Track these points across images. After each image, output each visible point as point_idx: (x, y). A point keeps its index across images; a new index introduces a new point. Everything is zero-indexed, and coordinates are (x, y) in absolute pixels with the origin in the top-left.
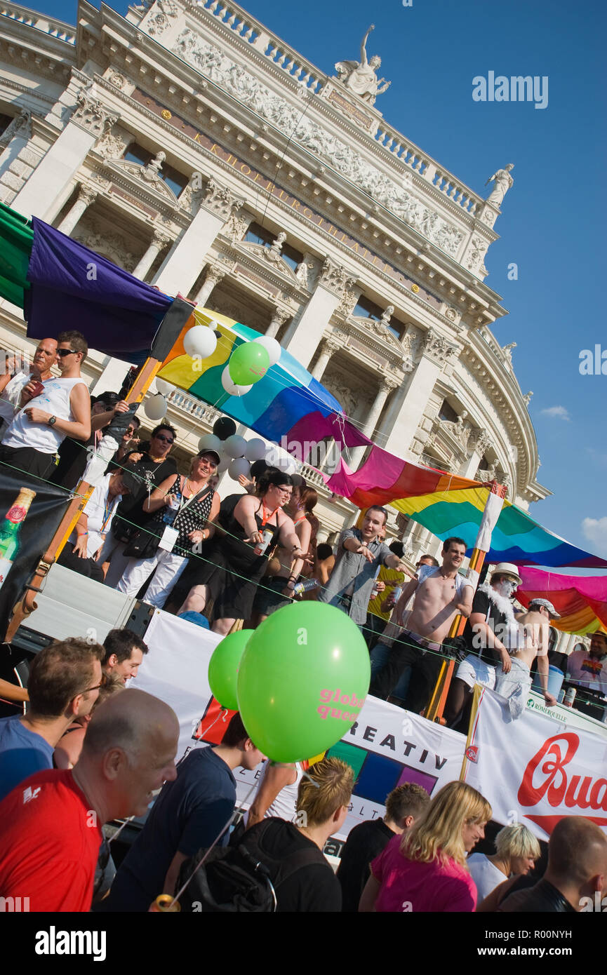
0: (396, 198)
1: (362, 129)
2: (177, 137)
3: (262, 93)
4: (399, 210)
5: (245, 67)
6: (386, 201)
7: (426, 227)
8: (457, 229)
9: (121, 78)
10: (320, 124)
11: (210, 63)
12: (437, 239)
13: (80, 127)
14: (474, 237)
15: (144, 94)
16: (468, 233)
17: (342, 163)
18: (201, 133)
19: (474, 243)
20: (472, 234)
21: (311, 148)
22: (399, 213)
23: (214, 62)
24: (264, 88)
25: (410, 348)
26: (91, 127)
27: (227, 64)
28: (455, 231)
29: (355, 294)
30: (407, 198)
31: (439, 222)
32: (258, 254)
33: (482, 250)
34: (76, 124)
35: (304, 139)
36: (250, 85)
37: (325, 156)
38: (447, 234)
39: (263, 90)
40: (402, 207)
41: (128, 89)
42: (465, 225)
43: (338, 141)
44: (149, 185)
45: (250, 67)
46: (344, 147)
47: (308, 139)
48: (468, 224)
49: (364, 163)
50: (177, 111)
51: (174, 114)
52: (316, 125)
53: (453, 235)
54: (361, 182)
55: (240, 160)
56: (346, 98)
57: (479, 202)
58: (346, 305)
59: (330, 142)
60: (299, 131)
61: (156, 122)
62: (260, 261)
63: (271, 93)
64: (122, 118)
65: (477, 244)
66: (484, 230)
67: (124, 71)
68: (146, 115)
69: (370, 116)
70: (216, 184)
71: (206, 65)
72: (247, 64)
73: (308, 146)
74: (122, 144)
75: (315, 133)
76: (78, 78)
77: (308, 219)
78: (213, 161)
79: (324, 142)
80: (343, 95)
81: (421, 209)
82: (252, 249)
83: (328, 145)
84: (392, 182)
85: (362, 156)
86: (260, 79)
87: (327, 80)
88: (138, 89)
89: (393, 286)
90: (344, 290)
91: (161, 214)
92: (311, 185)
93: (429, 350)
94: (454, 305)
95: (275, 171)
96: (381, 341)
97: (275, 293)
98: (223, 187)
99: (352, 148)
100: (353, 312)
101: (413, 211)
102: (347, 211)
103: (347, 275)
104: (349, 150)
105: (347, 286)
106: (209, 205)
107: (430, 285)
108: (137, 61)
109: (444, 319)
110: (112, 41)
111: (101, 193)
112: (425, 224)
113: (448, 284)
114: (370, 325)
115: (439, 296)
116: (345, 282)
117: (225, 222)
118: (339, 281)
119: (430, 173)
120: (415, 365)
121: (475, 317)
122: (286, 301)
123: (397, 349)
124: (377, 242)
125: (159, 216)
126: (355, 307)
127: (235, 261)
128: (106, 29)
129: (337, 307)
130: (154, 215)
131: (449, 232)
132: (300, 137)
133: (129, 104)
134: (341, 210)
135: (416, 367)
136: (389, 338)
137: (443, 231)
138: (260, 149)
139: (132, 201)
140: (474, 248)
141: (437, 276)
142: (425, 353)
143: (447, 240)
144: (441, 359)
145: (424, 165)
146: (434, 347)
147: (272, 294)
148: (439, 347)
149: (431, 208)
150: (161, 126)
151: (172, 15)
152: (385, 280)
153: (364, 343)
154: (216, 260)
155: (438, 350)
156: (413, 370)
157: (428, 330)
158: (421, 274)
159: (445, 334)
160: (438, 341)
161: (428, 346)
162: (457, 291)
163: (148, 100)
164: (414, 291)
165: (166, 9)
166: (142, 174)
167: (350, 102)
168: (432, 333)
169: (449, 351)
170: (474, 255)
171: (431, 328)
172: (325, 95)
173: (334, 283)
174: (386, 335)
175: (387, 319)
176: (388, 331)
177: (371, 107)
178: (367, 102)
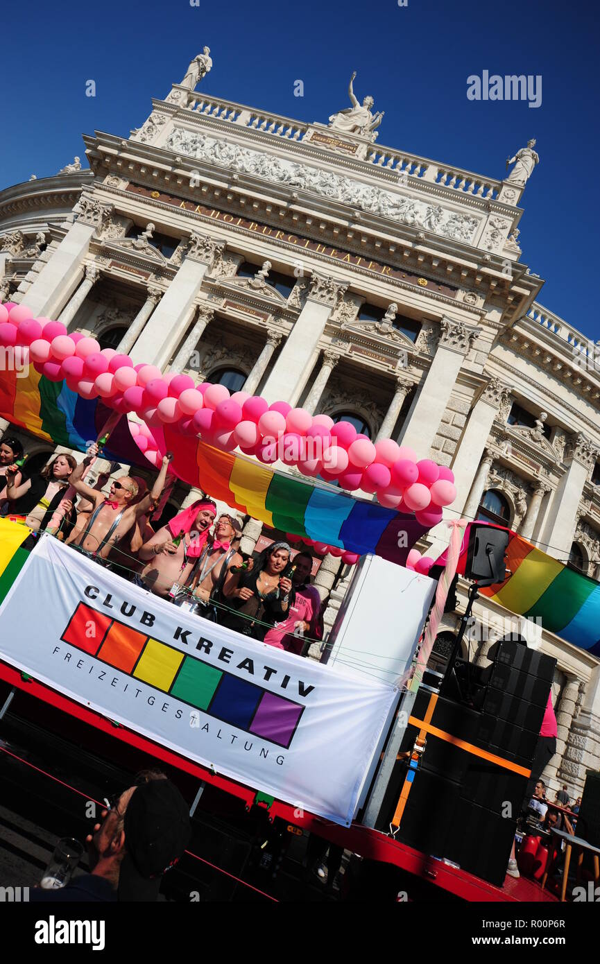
0: (392, 205)
1: (348, 156)
2: (163, 208)
3: (244, 155)
4: (396, 214)
5: (225, 140)
6: (379, 210)
7: (430, 224)
8: (469, 215)
9: (117, 180)
10: (301, 163)
11: (195, 146)
12: (445, 231)
13: (83, 224)
14: (492, 218)
15: (136, 185)
16: (485, 217)
17: (327, 189)
18: (185, 200)
19: (491, 224)
20: (488, 216)
21: (294, 185)
22: (396, 217)
23: (198, 145)
24: (246, 150)
25: (426, 343)
26: (91, 221)
27: (209, 143)
28: (467, 219)
29: (355, 303)
30: (403, 201)
31: (446, 215)
32: (242, 286)
33: (503, 228)
34: (80, 222)
35: (286, 179)
36: (232, 153)
37: (310, 188)
38: (459, 225)
39: (244, 152)
40: (400, 211)
41: (123, 185)
42: (479, 210)
43: (324, 173)
44: (140, 252)
45: (229, 138)
46: (328, 175)
47: (289, 178)
48: (482, 208)
49: (353, 183)
50: (164, 190)
51: (161, 192)
52: (297, 164)
53: (465, 223)
54: (350, 200)
55: (223, 212)
56: (329, 135)
57: (495, 185)
58: (345, 314)
59: (315, 175)
60: (281, 175)
61: (145, 203)
62: (245, 291)
63: (253, 153)
64: (116, 207)
65: (496, 224)
66: (504, 210)
67: (120, 174)
68: (136, 200)
69: (355, 143)
70: (197, 236)
71: (191, 149)
72: (226, 137)
73: (290, 184)
74: (121, 228)
75: (298, 172)
76: (87, 191)
77: (294, 245)
78: (196, 219)
79: (308, 177)
80: (325, 134)
81: (422, 209)
82: (237, 282)
83: (312, 178)
84: (383, 192)
85: (350, 178)
86: (241, 145)
87: (308, 127)
88: (131, 183)
89: (393, 284)
90: (336, 299)
91: (154, 274)
92: (291, 213)
93: (445, 340)
94: (473, 289)
95: (254, 211)
96: (386, 340)
97: (266, 318)
98: (204, 237)
99: (337, 174)
100: (356, 320)
101: (412, 211)
102: (331, 226)
103: (337, 284)
104: (335, 176)
105: (339, 295)
106: (192, 255)
107: (439, 275)
108: (127, 162)
109: (460, 304)
110: (106, 155)
111: (103, 270)
112: (428, 220)
113: (458, 268)
114: (371, 327)
115: (453, 284)
116: (336, 291)
117: (209, 266)
118: (329, 292)
119: (431, 173)
120: (432, 358)
121: (504, 296)
122: (278, 323)
123: (406, 345)
124: (369, 247)
125: (152, 276)
126: (358, 316)
127: (224, 298)
128: (100, 148)
129: (334, 318)
130: (147, 276)
131: (459, 222)
132: (282, 179)
133: (122, 195)
134: (322, 227)
135: (432, 360)
136: (395, 336)
137: (451, 222)
138: (238, 196)
139: (129, 269)
140: (492, 228)
141: (444, 263)
142: (441, 343)
143: (458, 229)
144: (463, 346)
145: (424, 168)
146: (452, 335)
147: (262, 319)
148: (458, 334)
149: (434, 204)
150: (149, 204)
151: (160, 124)
152: (383, 281)
153: (367, 346)
154: (206, 300)
155: (458, 337)
156: (430, 364)
157: (441, 319)
158: (425, 266)
159: (464, 320)
160: (456, 327)
161: (444, 336)
162: (472, 273)
163: (139, 189)
164: (419, 285)
165: (155, 121)
166: (133, 245)
167: (332, 136)
168: (445, 321)
169: (471, 337)
170: (493, 235)
171: (444, 316)
172: (306, 138)
173: (324, 294)
174: (390, 333)
175: (390, 317)
176: (392, 329)
177: (359, 136)
178: (355, 134)
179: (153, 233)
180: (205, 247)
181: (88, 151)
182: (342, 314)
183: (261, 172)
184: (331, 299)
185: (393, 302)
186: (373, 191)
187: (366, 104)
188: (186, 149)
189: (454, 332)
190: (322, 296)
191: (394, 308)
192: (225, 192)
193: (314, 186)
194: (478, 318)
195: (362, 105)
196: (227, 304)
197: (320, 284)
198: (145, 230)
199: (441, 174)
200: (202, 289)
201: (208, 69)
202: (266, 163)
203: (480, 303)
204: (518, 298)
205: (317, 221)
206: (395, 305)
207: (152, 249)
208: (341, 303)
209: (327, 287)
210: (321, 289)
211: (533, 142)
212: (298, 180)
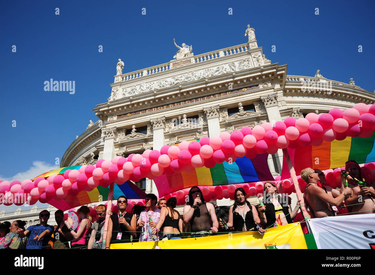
0: (215, 71)
1: (189, 64)
2: (135, 118)
3: (152, 84)
4: (219, 73)
5: (143, 83)
6: (212, 75)
7: (233, 70)
8: (244, 59)
9: (112, 117)
10: (174, 76)
11: (133, 91)
12: (240, 69)
13: (108, 139)
14: (253, 56)
15: (120, 115)
16: (250, 57)
17: (189, 79)
18: (141, 111)
19: (254, 57)
20: (251, 56)
21: (177, 84)
22: (220, 74)
23: (134, 90)
24: (153, 82)
25: (260, 110)
26: (111, 137)
27: (138, 87)
28: (244, 61)
29: (225, 111)
30: (218, 68)
31: (236, 64)
32: (180, 129)
33: (259, 56)
34: (107, 140)
35: (172, 84)
36: (148, 86)
37: (183, 82)
38: (243, 64)
40: (219, 72)
41: (115, 118)
42: (246, 56)
43: (185, 74)
44: (135, 138)
46: (187, 74)
47: (174, 83)
48: (247, 55)
49: (197, 72)
50: (131, 111)
51: (130, 113)
52: (173, 77)
53: (245, 63)
54: (200, 78)
55: (157, 107)
56: (178, 62)
57: (246, 45)
58: (224, 117)
59: (182, 77)
60: (170, 83)
61: (127, 120)
62: (183, 129)
63: (155, 82)
64: (117, 127)
65: (256, 57)
66: (255, 50)
67: (112, 115)
68: (123, 120)
69: (189, 59)
70: (153, 120)
71: (133, 93)
73: (175, 85)
74: (123, 133)
75: (175, 79)
76: (103, 127)
77: (190, 103)
78: (149, 115)
79: (180, 79)
80: (177, 62)
81: (227, 66)
82: (177, 128)
83: (181, 78)
84: (209, 69)
85: (195, 71)
86: (149, 82)
87: (169, 63)
88: (118, 116)
89: (235, 96)
90: (217, 113)
91: (144, 143)
92: (182, 94)
93: (267, 104)
94: (264, 82)
95: (168, 100)
96: (245, 117)
97: (196, 135)
98: (156, 119)
99: (189, 72)
100: (229, 117)
101: (224, 69)
102: (199, 90)
103: (215, 108)
104: (189, 73)
105: (218, 111)
106: (155, 128)
107: (248, 84)
108: (113, 110)
109: (263, 89)
110: (103, 111)
111: (124, 152)
112: (232, 69)
113: (254, 78)
114: (237, 116)
115: (255, 84)
116: (216, 111)
117: (164, 128)
118: (213, 112)
119: (222, 54)
120: (266, 113)
121: (277, 78)
122: (201, 134)
123: (254, 114)
124: (217, 89)
125: (144, 144)
126: (229, 115)
127: (176, 137)
128: (101, 110)
129: (221, 121)
130: (142, 145)
131: (242, 63)
132: (171, 85)
133: (117, 122)
134: (197, 92)
135: (267, 114)
136: (248, 114)
137: (240, 65)
138: (159, 99)
139: (134, 146)
140: (255, 59)
141: (248, 79)
142: (266, 106)
143: (244, 66)
144: (274, 103)
145: (218, 54)
146: (268, 101)
147: (195, 136)
148: (270, 100)
149: (230, 62)
150: (129, 119)
151: (117, 91)
152: (230, 97)
153: (240, 123)
154: (169, 141)
155: (270, 101)
156: (267, 116)
157: (260, 98)
158: (242, 84)
159: (268, 94)
160: (267, 98)
161: (265, 103)
162: (260, 77)
163: (122, 116)
164: (244, 91)
165: (115, 91)
166: (131, 137)
167: (180, 61)
168: (262, 98)
169: (275, 98)
170: (258, 61)
171: (260, 96)
172: (171, 67)
173: (212, 114)
174: (245, 114)
175: (241, 108)
176: (245, 112)
177: (188, 56)
178: (187, 57)
179: (136, 128)
180: (158, 122)
181: (96, 114)
182: (223, 118)
183: (162, 86)
184: (216, 114)
185: (239, 103)
186: (206, 71)
187: (184, 46)
188: (131, 94)
189: (268, 100)
190: (212, 115)
191: (240, 104)
192: (154, 100)
193: (184, 80)
194: (273, 90)
195: (182, 47)
196: (178, 138)
197: (208, 112)
198: (132, 129)
199: (225, 52)
200: (165, 138)
201: (124, 65)
202: (162, 83)
203: (270, 85)
204: (281, 75)
205: (194, 91)
206: (240, 103)
207: (139, 134)
208: (220, 114)
209: (212, 111)
210: (210, 113)
211: (249, 26)
212: (177, 82)
